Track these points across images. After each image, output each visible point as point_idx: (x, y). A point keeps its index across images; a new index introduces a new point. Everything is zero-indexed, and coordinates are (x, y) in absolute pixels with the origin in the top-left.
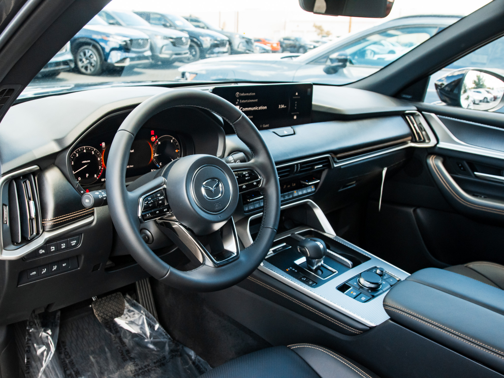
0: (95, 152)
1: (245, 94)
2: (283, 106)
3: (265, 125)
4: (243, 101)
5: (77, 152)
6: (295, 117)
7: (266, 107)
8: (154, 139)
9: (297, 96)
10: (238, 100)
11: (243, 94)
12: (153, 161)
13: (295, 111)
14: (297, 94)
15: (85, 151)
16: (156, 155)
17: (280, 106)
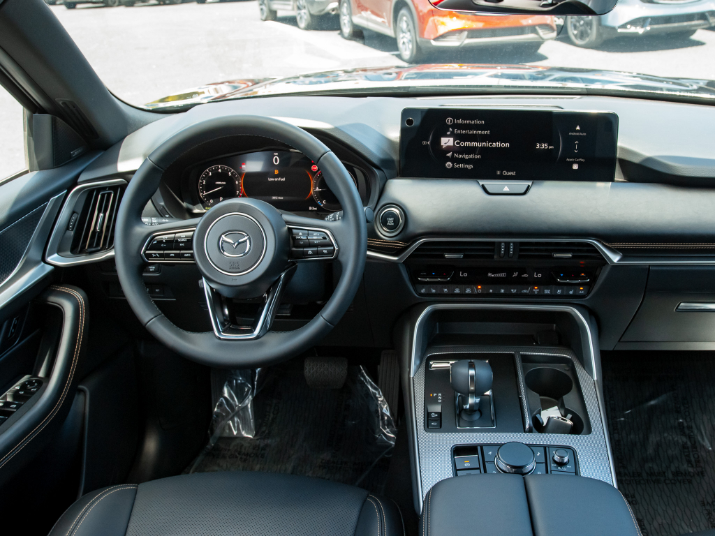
0: (232, 173)
1: (465, 122)
2: (545, 146)
3: (508, 171)
4: (460, 132)
5: (210, 171)
6: (575, 167)
7: (508, 145)
8: (317, 168)
9: (578, 131)
10: (450, 129)
11: (460, 121)
12: (312, 197)
13: (577, 156)
14: (578, 128)
15: (220, 171)
16: (317, 189)
17: (538, 145)
